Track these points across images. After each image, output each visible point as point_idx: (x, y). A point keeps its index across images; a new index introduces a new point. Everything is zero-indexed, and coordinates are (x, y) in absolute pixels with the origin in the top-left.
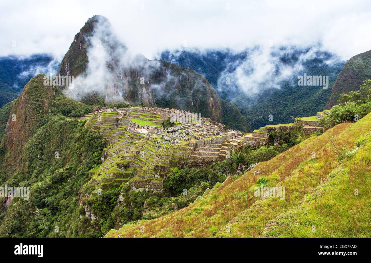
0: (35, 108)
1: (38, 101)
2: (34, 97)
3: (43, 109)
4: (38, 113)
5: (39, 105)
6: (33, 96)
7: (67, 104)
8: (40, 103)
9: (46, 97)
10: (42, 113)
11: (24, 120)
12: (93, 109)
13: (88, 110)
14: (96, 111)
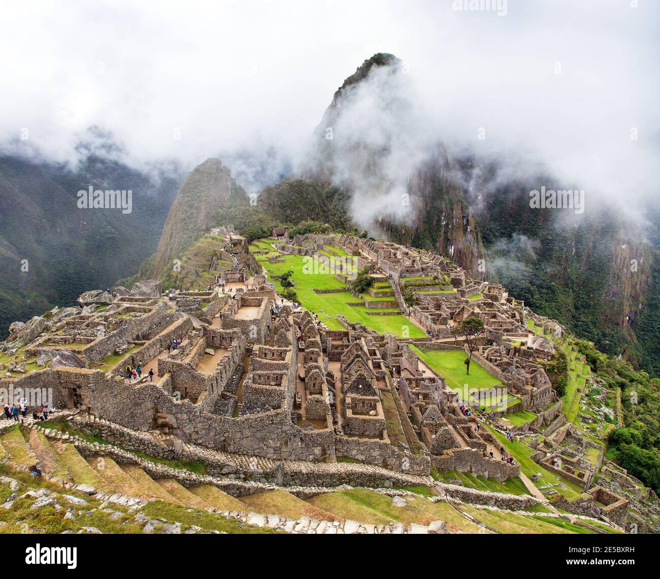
0: (184, 219)
1: (191, 207)
2: (189, 199)
3: (196, 222)
4: (186, 230)
5: (192, 214)
6: (188, 197)
7: (238, 217)
8: (195, 211)
9: (205, 200)
10: (192, 229)
11: (169, 239)
12: (271, 232)
13: (261, 232)
14: (278, 236)
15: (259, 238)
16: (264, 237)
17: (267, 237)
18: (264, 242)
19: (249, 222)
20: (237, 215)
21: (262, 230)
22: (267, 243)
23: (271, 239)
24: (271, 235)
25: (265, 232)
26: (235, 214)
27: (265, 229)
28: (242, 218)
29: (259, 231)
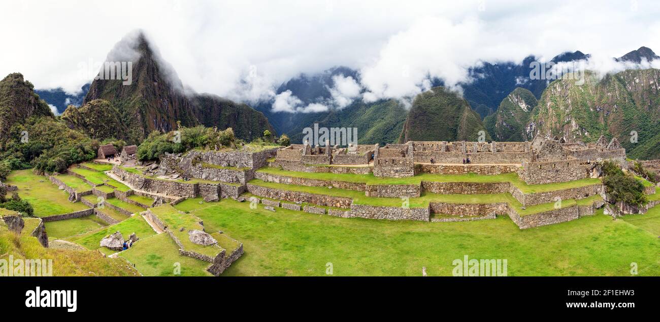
7: (43, 133)
12: (96, 151)
13: (82, 153)
14: (107, 157)
15: (79, 162)
16: (87, 160)
17: (91, 159)
18: (89, 169)
19: (59, 139)
20: (41, 132)
21: (83, 149)
22: (96, 171)
23: (99, 163)
24: (96, 157)
25: (86, 152)
26: (39, 130)
27: (87, 148)
28: (48, 135)
29: (79, 150)
